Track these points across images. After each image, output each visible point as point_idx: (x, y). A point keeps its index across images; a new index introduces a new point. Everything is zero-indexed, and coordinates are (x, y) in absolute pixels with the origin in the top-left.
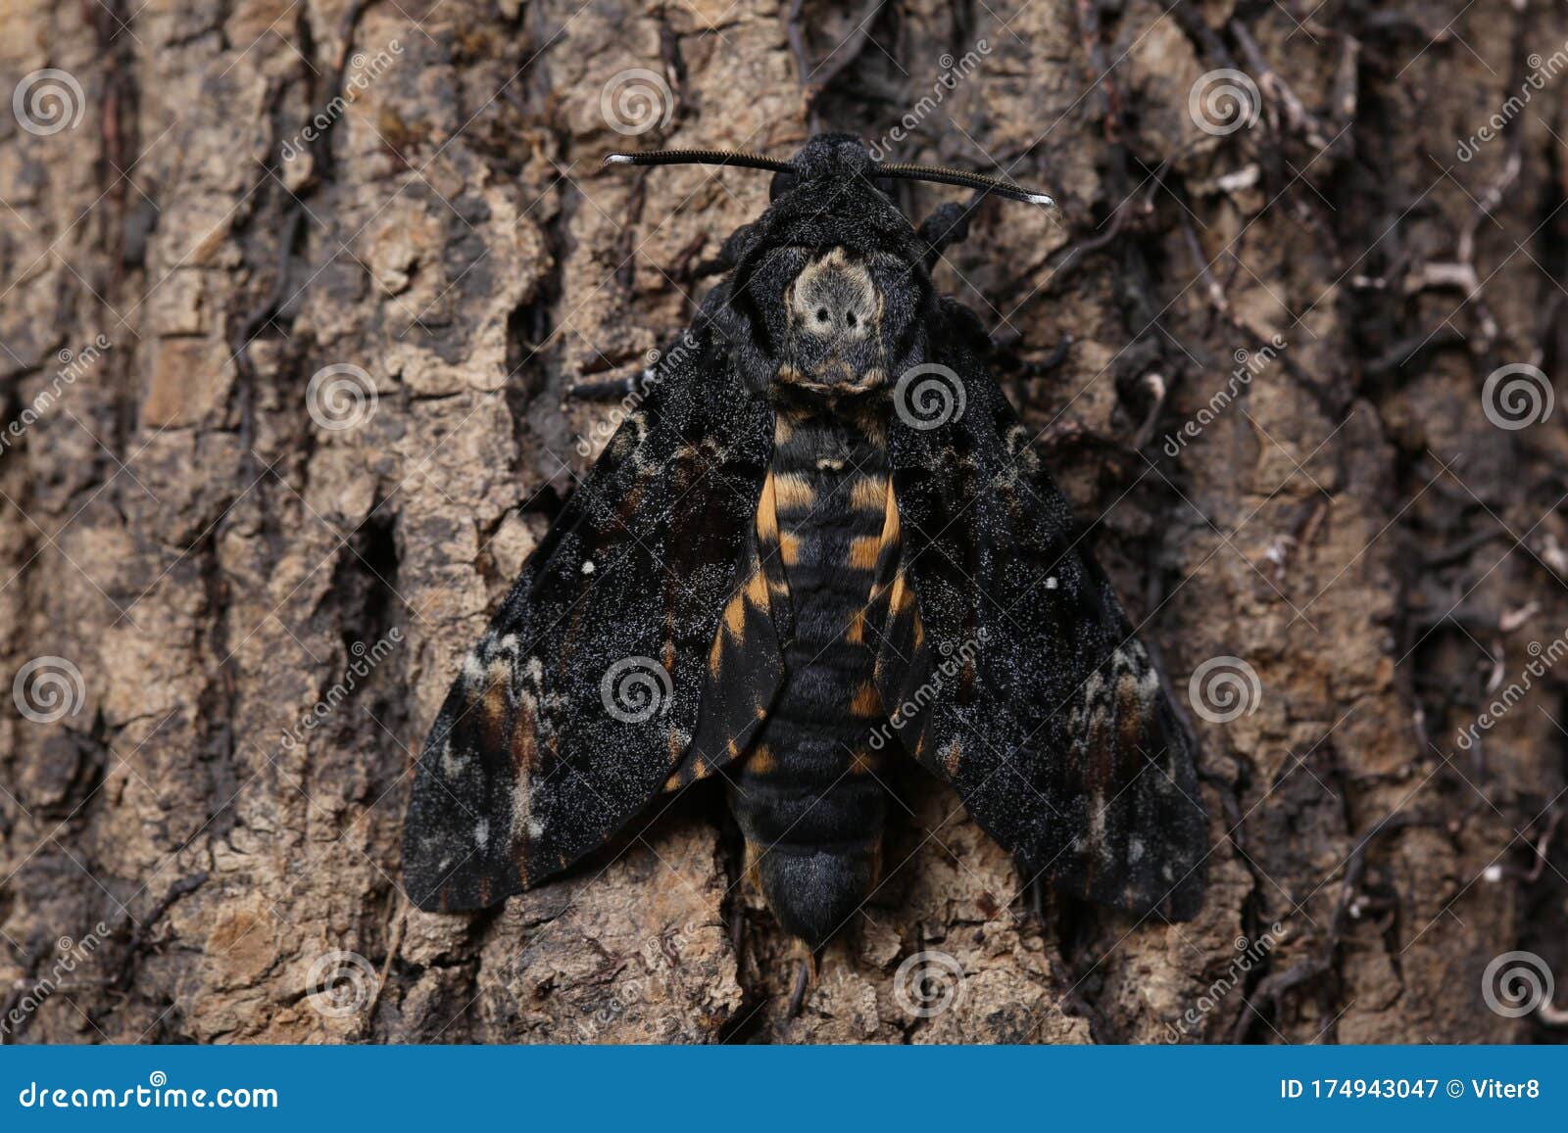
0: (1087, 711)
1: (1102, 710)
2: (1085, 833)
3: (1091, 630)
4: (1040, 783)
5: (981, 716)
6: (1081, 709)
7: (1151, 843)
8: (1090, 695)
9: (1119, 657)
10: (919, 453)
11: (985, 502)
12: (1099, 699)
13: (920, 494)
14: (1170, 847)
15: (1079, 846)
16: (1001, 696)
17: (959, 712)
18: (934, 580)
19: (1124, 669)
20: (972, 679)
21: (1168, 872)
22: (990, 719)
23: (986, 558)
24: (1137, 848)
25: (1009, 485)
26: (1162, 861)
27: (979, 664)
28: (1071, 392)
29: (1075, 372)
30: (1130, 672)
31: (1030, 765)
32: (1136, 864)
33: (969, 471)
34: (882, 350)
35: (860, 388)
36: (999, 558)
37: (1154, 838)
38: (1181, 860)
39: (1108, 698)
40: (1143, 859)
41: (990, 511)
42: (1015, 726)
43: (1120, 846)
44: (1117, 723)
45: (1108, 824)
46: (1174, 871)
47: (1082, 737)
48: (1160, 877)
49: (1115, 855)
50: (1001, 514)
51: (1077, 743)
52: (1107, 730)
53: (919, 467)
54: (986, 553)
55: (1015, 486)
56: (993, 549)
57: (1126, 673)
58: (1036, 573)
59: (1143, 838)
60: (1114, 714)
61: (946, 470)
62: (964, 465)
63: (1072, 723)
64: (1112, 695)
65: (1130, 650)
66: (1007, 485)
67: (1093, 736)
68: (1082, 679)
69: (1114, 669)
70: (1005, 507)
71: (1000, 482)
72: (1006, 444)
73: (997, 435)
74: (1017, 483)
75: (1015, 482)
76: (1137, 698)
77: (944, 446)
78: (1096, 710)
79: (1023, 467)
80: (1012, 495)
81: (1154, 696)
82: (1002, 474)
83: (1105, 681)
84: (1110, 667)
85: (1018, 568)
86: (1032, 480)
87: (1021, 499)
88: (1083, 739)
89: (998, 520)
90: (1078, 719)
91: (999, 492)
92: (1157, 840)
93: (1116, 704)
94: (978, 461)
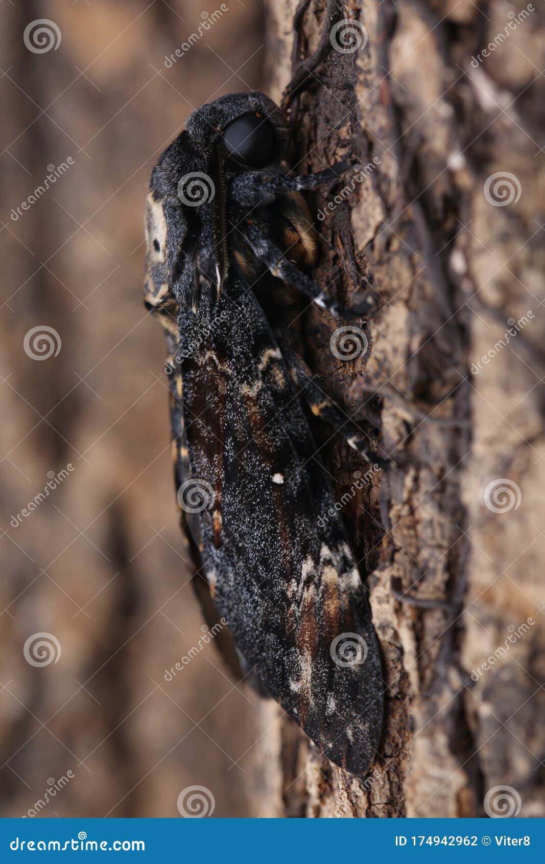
0: (302, 585)
1: (312, 589)
2: (298, 678)
3: (306, 524)
5: (227, 561)
6: (298, 581)
7: (341, 704)
8: (304, 575)
9: (325, 552)
12: (309, 580)
13: (192, 380)
14: (354, 714)
15: (294, 686)
16: (240, 552)
17: (215, 551)
18: (197, 448)
19: (328, 562)
20: (219, 530)
21: (349, 733)
22: (233, 565)
23: (229, 444)
24: (332, 705)
25: (251, 394)
26: (347, 722)
27: (223, 521)
30: (333, 566)
32: (330, 717)
33: (224, 375)
34: (168, 272)
35: (157, 300)
37: (343, 702)
38: (360, 726)
39: (316, 580)
40: (335, 715)
41: (235, 409)
42: (248, 577)
43: (321, 695)
44: (322, 603)
45: (313, 678)
46: (354, 734)
47: (298, 603)
48: (343, 734)
49: (317, 704)
50: (243, 414)
51: (293, 607)
52: (315, 605)
53: (193, 360)
54: (229, 441)
55: (257, 396)
56: (235, 439)
57: (330, 566)
58: (265, 467)
59: (336, 699)
60: (320, 596)
61: (208, 368)
62: (221, 369)
63: (291, 590)
64: (320, 580)
65: (338, 551)
66: (249, 393)
67: (305, 607)
68: (299, 561)
69: (322, 560)
70: (246, 409)
71: (245, 389)
72: (259, 361)
73: (251, 352)
74: (259, 394)
75: (258, 392)
76: (337, 589)
77: (209, 349)
78: (308, 587)
79: (269, 383)
80: (254, 402)
81: (353, 592)
82: (248, 383)
83: (315, 568)
84: (319, 558)
85: (251, 458)
86: (275, 394)
87: (261, 407)
88: (298, 607)
89: (239, 418)
90: (295, 589)
91: (243, 397)
92: (345, 704)
93: (322, 588)
94: (231, 369)
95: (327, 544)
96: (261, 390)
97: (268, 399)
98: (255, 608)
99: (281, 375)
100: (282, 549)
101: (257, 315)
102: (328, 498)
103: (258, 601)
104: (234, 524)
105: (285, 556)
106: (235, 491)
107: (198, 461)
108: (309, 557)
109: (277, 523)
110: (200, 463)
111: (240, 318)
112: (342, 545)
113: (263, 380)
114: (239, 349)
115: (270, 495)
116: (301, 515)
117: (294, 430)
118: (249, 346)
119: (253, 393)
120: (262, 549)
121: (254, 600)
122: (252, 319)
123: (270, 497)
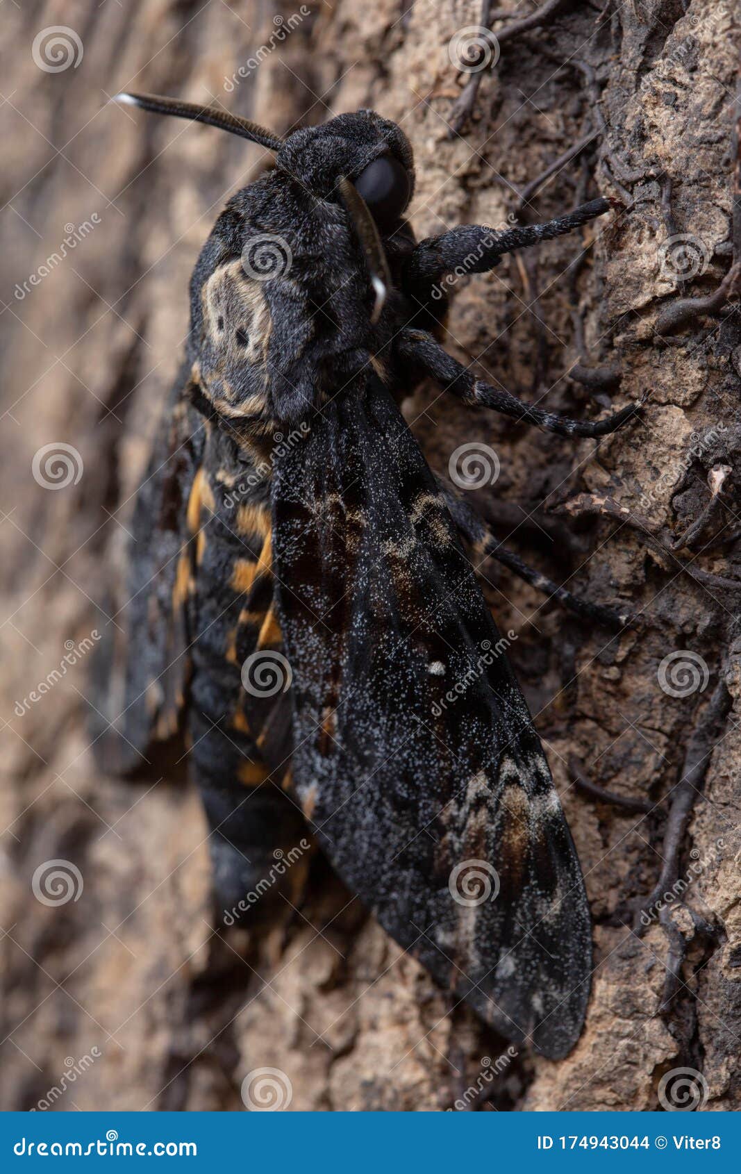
0: (466, 808)
1: (483, 814)
2: (453, 928)
3: (479, 729)
4: (403, 861)
5: (340, 774)
6: (460, 803)
7: (523, 965)
8: (471, 795)
9: (509, 767)
10: (302, 491)
11: (367, 564)
12: (480, 802)
13: (297, 532)
14: (544, 978)
15: (443, 938)
16: (365, 762)
17: (318, 760)
18: (300, 624)
19: (513, 781)
20: (332, 733)
21: (537, 1002)
22: (351, 779)
23: (358, 620)
24: (507, 965)
25: (399, 554)
26: (533, 987)
27: (340, 721)
28: (639, 460)
29: (648, 438)
30: (520, 785)
31: (394, 839)
32: (504, 981)
33: (356, 528)
34: (266, 379)
35: (238, 412)
36: (376, 624)
37: (527, 962)
38: (555, 994)
39: (492, 803)
40: (512, 979)
41: (371, 575)
42: (377, 795)
43: (490, 955)
44: (499, 834)
45: (478, 929)
46: (545, 1004)
47: (459, 832)
48: (527, 1004)
49: (483, 963)
50: (384, 582)
51: (450, 836)
52: (487, 835)
53: (300, 505)
54: (360, 616)
55: (409, 558)
56: (369, 615)
57: (515, 785)
58: (417, 653)
59: (516, 957)
60: (498, 823)
61: (329, 517)
62: (351, 520)
63: (448, 814)
64: (498, 803)
65: (528, 765)
66: (397, 554)
67: (471, 837)
68: (465, 776)
69: (503, 776)
70: (390, 575)
71: (389, 548)
72: (410, 510)
73: (399, 498)
74: (412, 555)
75: (409, 553)
76: (526, 816)
77: (331, 492)
78: (477, 812)
79: (427, 540)
80: (403, 566)
81: (550, 819)
82: (394, 540)
83: (490, 786)
84: (499, 774)
85: (395, 642)
86: (436, 556)
87: (414, 573)
88: (459, 836)
89: (379, 586)
90: (455, 813)
91: (387, 558)
92: (531, 965)
93: (500, 813)
94: (367, 520)
95: (512, 756)
96: (415, 550)
97: (425, 563)
98: (385, 836)
99: (445, 531)
100: (438, 761)
101: (410, 448)
102: (514, 695)
103: (389, 828)
104: (358, 726)
105: (441, 770)
106: (364, 683)
107: (301, 641)
108: (481, 773)
109: (432, 727)
110: (304, 643)
111: (383, 451)
112: (533, 757)
113: (418, 536)
114: (382, 493)
115: (424, 690)
116: (472, 717)
117: (463, 603)
118: (396, 490)
119: (402, 554)
120: (405, 761)
121: (384, 826)
122: (401, 453)
123: (423, 693)
